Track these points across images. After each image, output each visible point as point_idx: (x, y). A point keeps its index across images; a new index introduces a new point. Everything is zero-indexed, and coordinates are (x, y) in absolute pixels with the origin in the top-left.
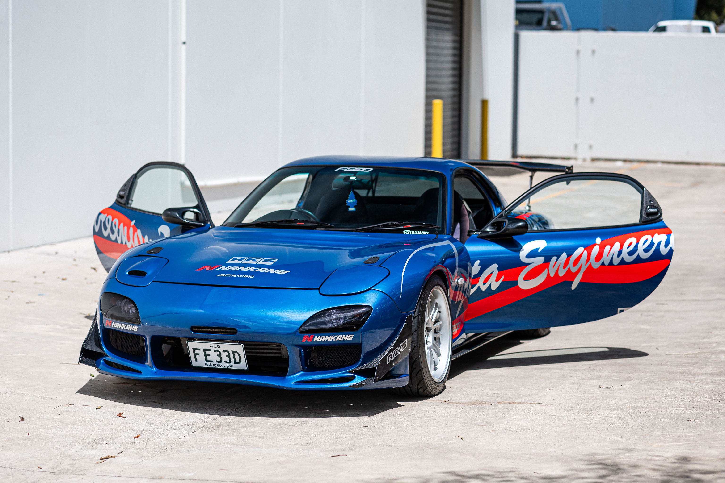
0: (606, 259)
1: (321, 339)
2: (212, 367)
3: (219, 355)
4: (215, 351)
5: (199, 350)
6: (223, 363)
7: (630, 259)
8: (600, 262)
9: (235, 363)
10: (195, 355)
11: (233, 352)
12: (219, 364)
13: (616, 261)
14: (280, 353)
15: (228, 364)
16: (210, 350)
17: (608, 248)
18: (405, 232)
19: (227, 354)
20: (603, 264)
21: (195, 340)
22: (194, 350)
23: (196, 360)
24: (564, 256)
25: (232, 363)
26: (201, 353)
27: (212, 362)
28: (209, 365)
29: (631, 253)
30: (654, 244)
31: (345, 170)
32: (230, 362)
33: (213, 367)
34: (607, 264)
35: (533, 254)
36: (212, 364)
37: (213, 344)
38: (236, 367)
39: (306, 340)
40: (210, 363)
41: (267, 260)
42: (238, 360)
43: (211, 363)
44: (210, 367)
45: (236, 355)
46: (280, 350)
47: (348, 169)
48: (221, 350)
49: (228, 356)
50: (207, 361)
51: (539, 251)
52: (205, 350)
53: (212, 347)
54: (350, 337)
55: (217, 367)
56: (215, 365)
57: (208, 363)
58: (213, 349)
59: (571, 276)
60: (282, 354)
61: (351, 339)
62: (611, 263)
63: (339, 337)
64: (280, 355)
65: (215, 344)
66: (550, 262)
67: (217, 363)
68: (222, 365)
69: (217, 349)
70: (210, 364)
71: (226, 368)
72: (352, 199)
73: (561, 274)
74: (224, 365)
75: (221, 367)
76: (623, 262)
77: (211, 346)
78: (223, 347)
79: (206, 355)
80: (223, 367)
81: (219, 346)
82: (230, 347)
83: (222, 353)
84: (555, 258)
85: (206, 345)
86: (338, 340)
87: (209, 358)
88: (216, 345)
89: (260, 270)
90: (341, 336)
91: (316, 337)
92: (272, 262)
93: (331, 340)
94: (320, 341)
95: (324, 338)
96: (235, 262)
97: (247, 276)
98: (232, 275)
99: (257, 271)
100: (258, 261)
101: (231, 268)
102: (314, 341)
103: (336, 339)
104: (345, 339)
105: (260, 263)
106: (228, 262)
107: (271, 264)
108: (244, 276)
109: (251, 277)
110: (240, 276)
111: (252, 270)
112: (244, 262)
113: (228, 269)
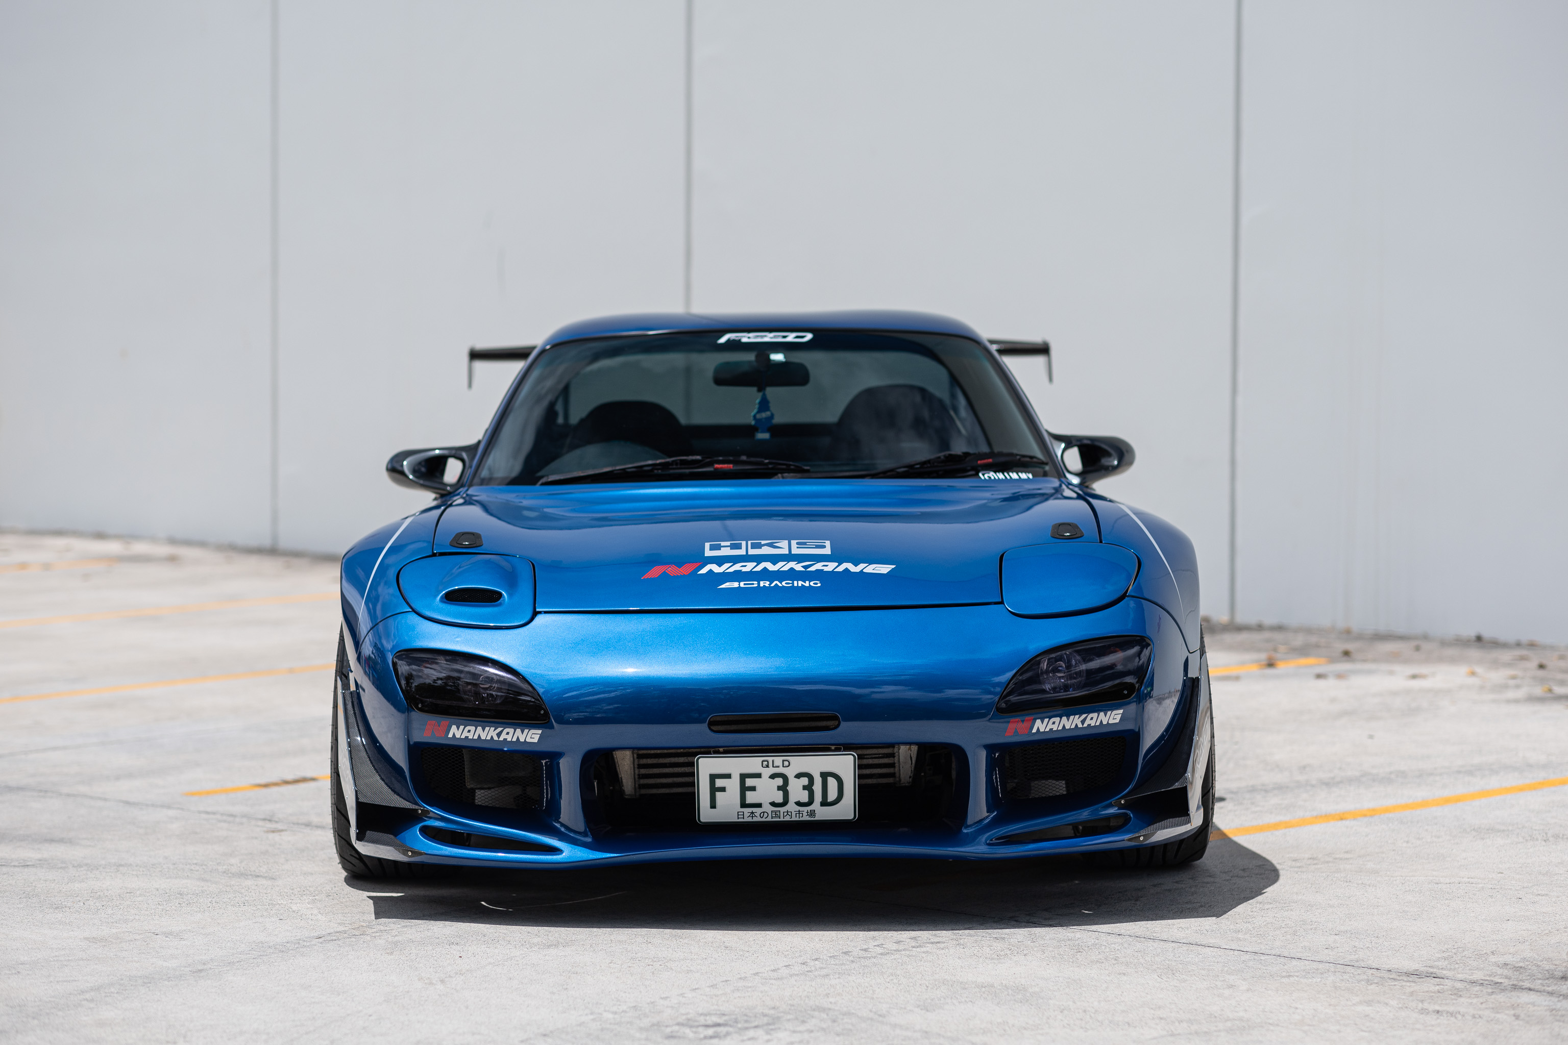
1: (1050, 726)
2: (755, 819)
3: (784, 788)
4: (773, 776)
5: (728, 776)
6: (791, 807)
9: (825, 803)
10: (714, 790)
11: (825, 776)
12: (776, 812)
14: (893, 775)
15: (801, 809)
16: (758, 776)
18: (983, 475)
19: (805, 781)
21: (718, 752)
22: (713, 777)
23: (713, 805)
25: (816, 805)
26: (733, 785)
27: (759, 805)
28: (746, 815)
31: (744, 340)
32: (811, 801)
33: (757, 819)
36: (757, 811)
37: (770, 759)
38: (823, 814)
39: (1012, 731)
40: (750, 810)
41: (805, 544)
42: (832, 795)
43: (754, 810)
44: (750, 819)
45: (832, 783)
46: (892, 765)
47: (749, 338)
48: (790, 773)
49: (809, 788)
50: (744, 805)
52: (743, 777)
53: (767, 766)
54: (1113, 718)
55: (770, 819)
56: (766, 814)
57: (747, 811)
58: (766, 773)
60: (897, 775)
61: (1117, 721)
64: (891, 780)
67: (770, 809)
68: (785, 814)
69: (781, 770)
70: (752, 813)
71: (794, 819)
74: (791, 812)
75: (782, 819)
77: (765, 763)
78: (801, 763)
79: (744, 789)
80: (787, 818)
81: (786, 763)
82: (815, 764)
83: (792, 780)
85: (752, 764)
86: (1089, 725)
87: (751, 797)
88: (778, 760)
89: (819, 566)
90: (1095, 715)
91: (1038, 722)
92: (824, 547)
93: (1073, 726)
94: (1047, 730)
95: (1057, 723)
96: (726, 552)
97: (800, 583)
98: (759, 584)
99: (812, 569)
100: (783, 547)
101: (737, 567)
102: (1034, 731)
103: (1083, 722)
104: (1105, 723)
105: (795, 551)
106: (708, 553)
107: (827, 551)
108: (793, 583)
109: (812, 584)
110: (784, 583)
111: (799, 567)
112: (752, 552)
113: (731, 570)
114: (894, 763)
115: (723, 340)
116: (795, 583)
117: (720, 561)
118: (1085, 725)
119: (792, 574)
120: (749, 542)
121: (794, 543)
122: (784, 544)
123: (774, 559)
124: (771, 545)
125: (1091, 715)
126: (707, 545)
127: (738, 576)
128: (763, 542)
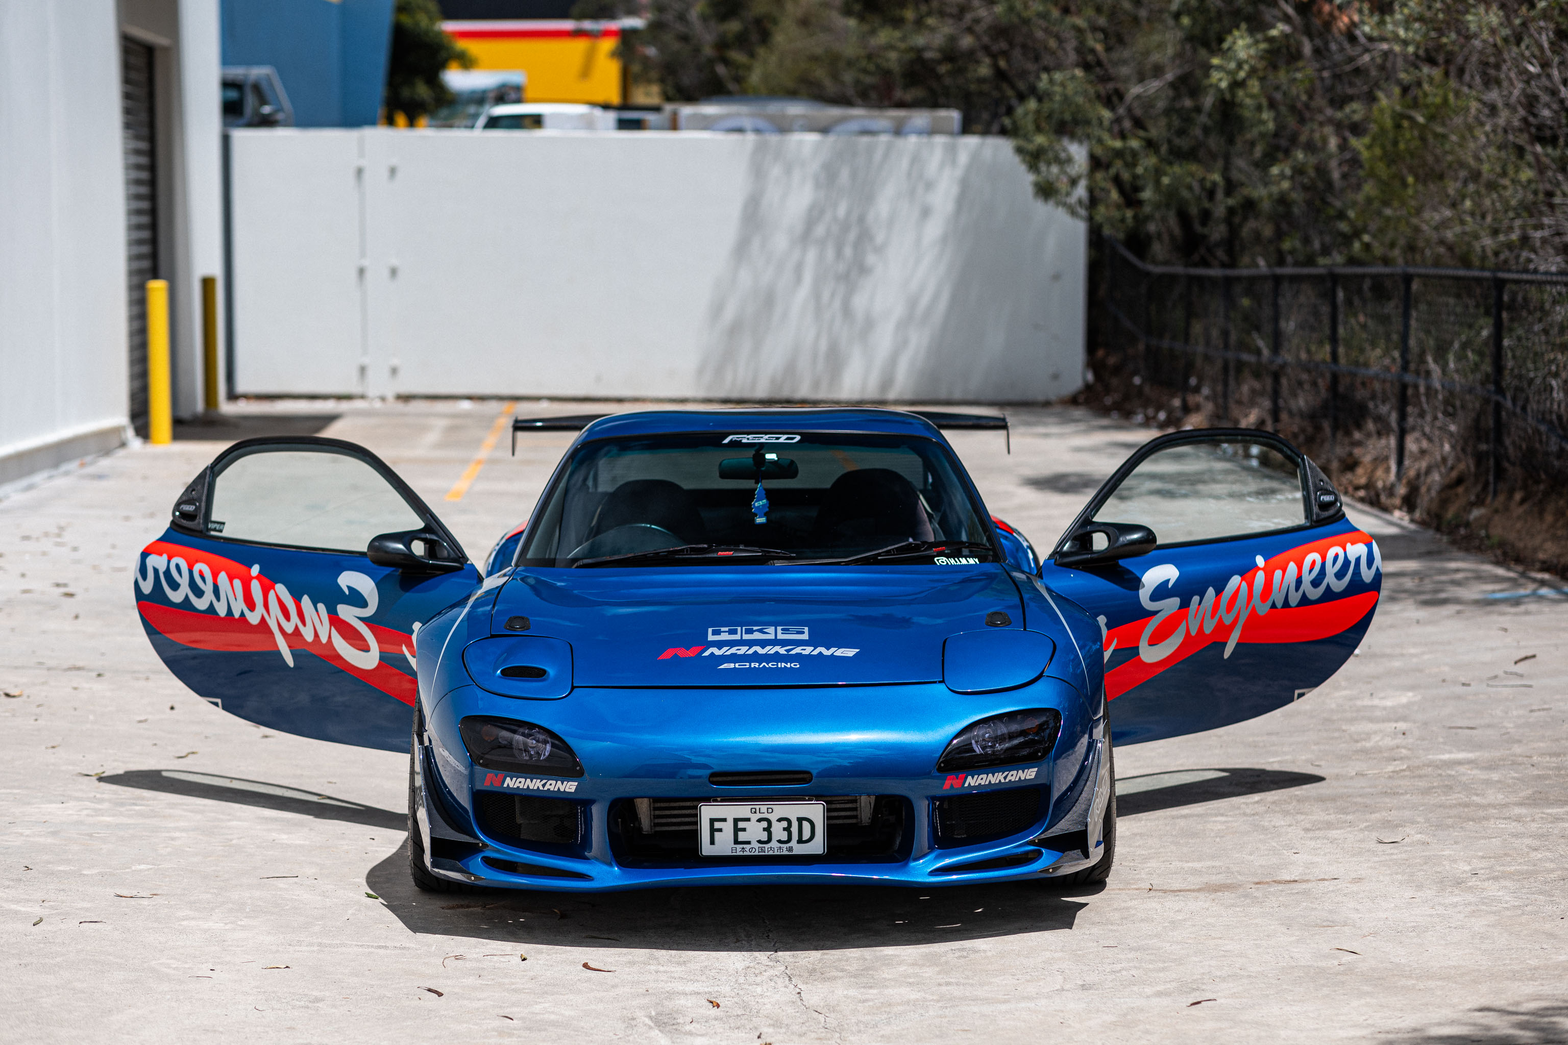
0: (1277, 596)
1: (979, 781)
2: (745, 853)
3: (768, 830)
4: (759, 820)
5: (724, 820)
6: (774, 844)
7: (1315, 594)
8: (1269, 603)
9: (800, 841)
10: (713, 830)
11: (800, 820)
12: (762, 848)
13: (1294, 600)
14: (855, 817)
15: (782, 846)
16: (748, 820)
17: (1278, 574)
18: (938, 560)
19: (785, 824)
20: (1274, 606)
21: (716, 801)
22: (712, 821)
23: (712, 842)
24: (1211, 591)
25: (794, 843)
26: (728, 827)
27: (749, 843)
28: (739, 850)
29: (1315, 583)
30: (1350, 562)
31: (744, 441)
32: (789, 840)
33: (748, 853)
34: (1279, 605)
35: (1161, 592)
36: (747, 847)
37: (758, 807)
38: (799, 849)
39: (949, 785)
40: (742, 846)
41: (788, 630)
42: (806, 835)
43: (745, 846)
44: (741, 853)
45: (806, 826)
46: (855, 809)
47: (748, 439)
48: (773, 817)
49: (788, 829)
50: (736, 842)
51: (1170, 585)
52: (736, 821)
53: (755, 812)
54: (1030, 774)
55: (756, 853)
56: (754, 849)
57: (739, 847)
58: (755, 817)
59: (1223, 631)
60: (859, 817)
61: (1033, 777)
62: (1286, 603)
63: (1012, 775)
64: (854, 821)
65: (763, 807)
66: (1189, 606)
67: (757, 845)
68: (769, 849)
69: (766, 816)
70: (743, 848)
71: (776, 853)
72: (761, 500)
73: (1208, 630)
74: (774, 849)
75: (766, 853)
76: (1305, 601)
77: (754, 810)
78: (782, 810)
79: (737, 830)
80: (771, 853)
81: (770, 810)
82: (793, 810)
83: (774, 823)
84: (1196, 599)
85: (742, 810)
86: (1010, 780)
87: (742, 836)
88: (764, 809)
89: (798, 650)
90: (1015, 772)
91: (970, 778)
92: (803, 633)
93: (997, 782)
94: (977, 784)
95: (984, 779)
96: (725, 637)
97: (783, 664)
98: (750, 665)
99: (793, 652)
100: (770, 633)
101: (733, 650)
102: (966, 785)
103: (1005, 778)
104: (1023, 778)
105: (781, 636)
106: (711, 638)
107: (805, 637)
108: (777, 665)
109: (792, 665)
110: (770, 665)
111: (782, 651)
112: (746, 637)
113: (728, 653)
114: (857, 808)
115: (726, 441)
116: (779, 664)
117: (720, 644)
118: (1007, 780)
119: (777, 657)
120: (744, 628)
121: (779, 628)
122: (771, 630)
123: (763, 643)
124: (761, 631)
125: (1012, 773)
126: (710, 630)
127: (734, 658)
128: (755, 628)
